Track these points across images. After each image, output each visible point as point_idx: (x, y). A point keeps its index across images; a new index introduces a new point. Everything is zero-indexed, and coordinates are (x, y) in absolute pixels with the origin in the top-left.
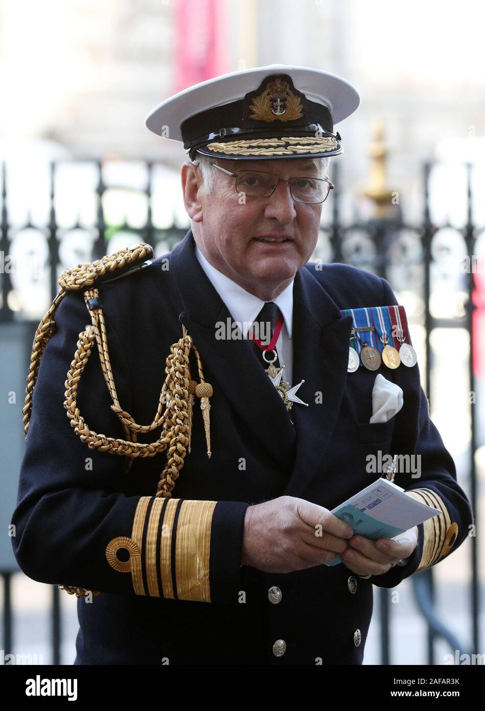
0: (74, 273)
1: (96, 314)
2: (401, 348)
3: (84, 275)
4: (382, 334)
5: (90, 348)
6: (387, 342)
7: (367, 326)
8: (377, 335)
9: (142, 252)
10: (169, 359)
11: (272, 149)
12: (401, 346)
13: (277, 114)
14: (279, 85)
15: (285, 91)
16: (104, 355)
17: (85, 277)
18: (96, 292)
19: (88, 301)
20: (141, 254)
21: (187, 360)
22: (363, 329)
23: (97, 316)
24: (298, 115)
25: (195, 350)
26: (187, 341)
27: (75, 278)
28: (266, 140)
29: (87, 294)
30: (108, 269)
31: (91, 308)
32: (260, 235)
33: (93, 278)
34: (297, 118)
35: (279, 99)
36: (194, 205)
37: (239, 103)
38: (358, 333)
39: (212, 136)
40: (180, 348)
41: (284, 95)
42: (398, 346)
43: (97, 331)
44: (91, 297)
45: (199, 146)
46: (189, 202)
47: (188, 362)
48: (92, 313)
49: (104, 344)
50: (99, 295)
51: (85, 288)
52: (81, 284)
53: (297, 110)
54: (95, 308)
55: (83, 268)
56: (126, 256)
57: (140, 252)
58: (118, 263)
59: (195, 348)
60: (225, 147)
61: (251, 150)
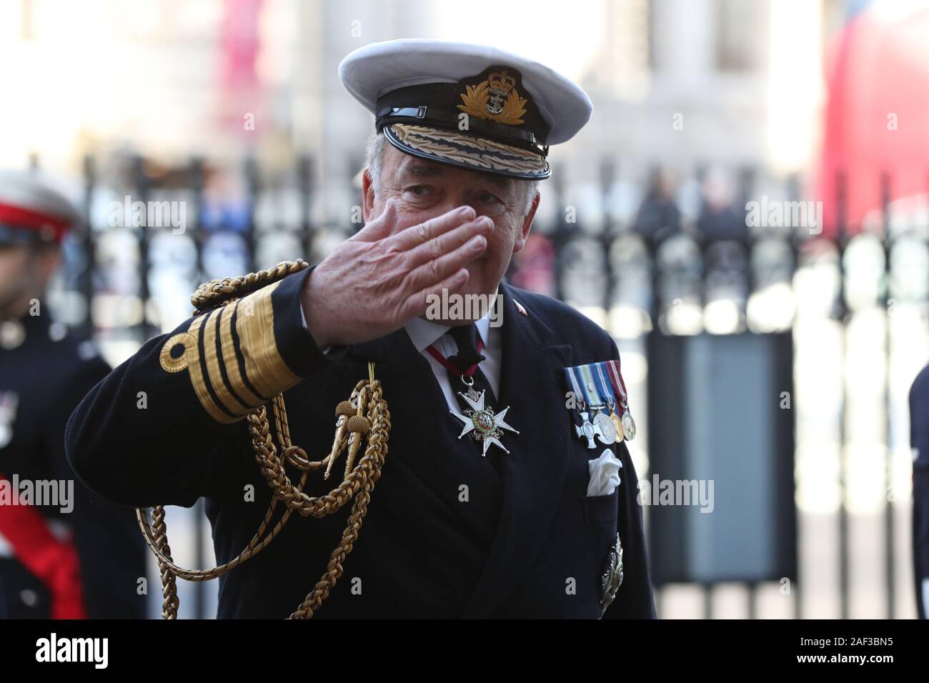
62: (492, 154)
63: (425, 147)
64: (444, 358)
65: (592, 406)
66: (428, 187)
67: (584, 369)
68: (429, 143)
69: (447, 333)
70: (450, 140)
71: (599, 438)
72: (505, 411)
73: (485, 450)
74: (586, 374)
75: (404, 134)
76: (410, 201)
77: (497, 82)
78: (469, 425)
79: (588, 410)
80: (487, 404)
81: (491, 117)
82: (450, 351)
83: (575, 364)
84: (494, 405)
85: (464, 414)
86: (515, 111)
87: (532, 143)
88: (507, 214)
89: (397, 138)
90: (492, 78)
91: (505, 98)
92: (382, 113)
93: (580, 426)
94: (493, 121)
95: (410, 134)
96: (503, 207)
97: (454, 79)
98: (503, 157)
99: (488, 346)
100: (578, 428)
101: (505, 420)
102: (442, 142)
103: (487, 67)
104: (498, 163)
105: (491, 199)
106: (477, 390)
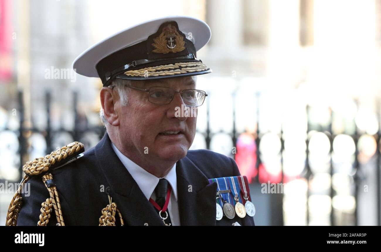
0: (34, 164)
1: (52, 190)
2: (246, 204)
3: (41, 165)
4: (235, 194)
5: (50, 213)
6: (238, 200)
7: (226, 189)
8: (232, 195)
9: (78, 148)
10: (101, 219)
11: (172, 71)
12: (246, 202)
13: (171, 48)
14: (170, 29)
15: (174, 32)
16: (59, 217)
17: (43, 166)
18: (51, 176)
19: (46, 182)
20: (77, 149)
21: (114, 219)
22: (224, 191)
23: (52, 192)
24: (183, 48)
25: (118, 212)
26: (113, 206)
27: (36, 167)
28: (166, 65)
29: (45, 177)
30: (56, 160)
31: (49, 186)
32: (164, 130)
33: (48, 166)
34: (182, 50)
35: (171, 38)
36: (112, 115)
37: (144, 43)
38: (221, 194)
39: (127, 66)
40: (109, 211)
41: (174, 35)
42: (244, 203)
43: (54, 201)
44: (47, 179)
45: (119, 74)
46: (108, 113)
47: (115, 221)
48: (49, 190)
49: (59, 210)
50: (53, 177)
51: (43, 173)
52: (40, 171)
53: (182, 45)
54: (51, 186)
55: (40, 160)
56: (67, 151)
57: (76, 148)
58: (62, 156)
59: (118, 211)
60: (139, 73)
61: (158, 72)
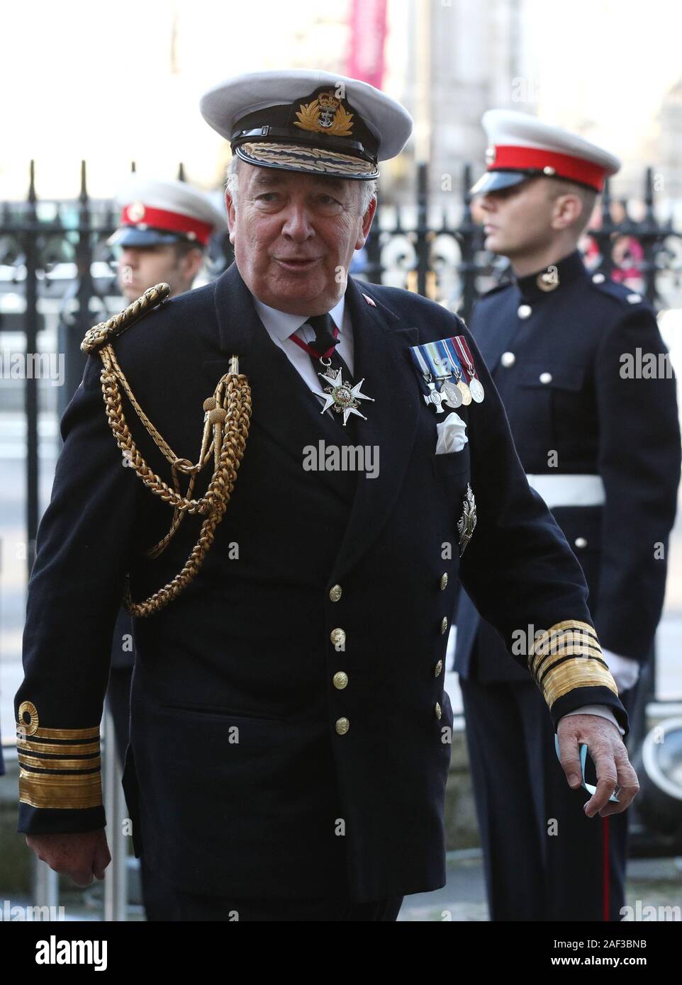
62: (325, 160)
63: (268, 158)
64: (305, 344)
65: (438, 377)
66: (276, 195)
67: (431, 348)
68: (271, 155)
69: (305, 323)
70: (289, 151)
71: (446, 403)
72: (361, 383)
73: (345, 420)
74: (432, 351)
75: (251, 150)
76: (262, 208)
77: (326, 100)
78: (330, 400)
79: (434, 380)
80: (344, 379)
81: (323, 130)
82: (310, 338)
83: (421, 342)
84: (350, 380)
85: (325, 392)
86: (343, 124)
87: (361, 151)
88: (344, 214)
89: (246, 154)
90: (320, 98)
91: (334, 113)
92: (234, 136)
93: (427, 395)
94: (325, 133)
95: (256, 150)
96: (341, 207)
97: (289, 101)
98: (334, 163)
99: (343, 330)
100: (426, 397)
101: (361, 391)
102: (282, 153)
103: (315, 88)
104: (330, 167)
105: (331, 201)
106: (334, 369)
